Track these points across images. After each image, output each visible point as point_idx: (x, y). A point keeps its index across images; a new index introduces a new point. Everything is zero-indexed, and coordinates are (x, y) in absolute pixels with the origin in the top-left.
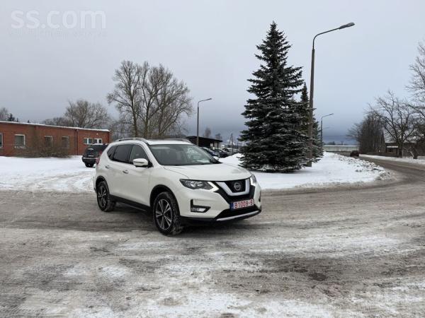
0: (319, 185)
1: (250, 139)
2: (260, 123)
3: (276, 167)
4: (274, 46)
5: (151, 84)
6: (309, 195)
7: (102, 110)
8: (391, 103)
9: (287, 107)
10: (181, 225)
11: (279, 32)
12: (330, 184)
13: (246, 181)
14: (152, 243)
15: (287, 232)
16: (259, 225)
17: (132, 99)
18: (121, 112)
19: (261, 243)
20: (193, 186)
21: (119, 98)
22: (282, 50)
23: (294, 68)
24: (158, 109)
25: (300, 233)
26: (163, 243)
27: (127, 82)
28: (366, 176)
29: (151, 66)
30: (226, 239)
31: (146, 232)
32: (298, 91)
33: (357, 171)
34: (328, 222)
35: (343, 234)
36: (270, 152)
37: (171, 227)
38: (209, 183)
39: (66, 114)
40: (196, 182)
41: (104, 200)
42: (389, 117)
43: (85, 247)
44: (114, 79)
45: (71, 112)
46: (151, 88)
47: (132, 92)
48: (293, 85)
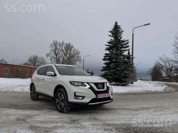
0: (138, 91)
1: (106, 70)
2: (110, 63)
3: (118, 83)
4: (116, 31)
5: (65, 50)
6: (134, 95)
7: (43, 59)
8: (165, 59)
9: (122, 57)
10: (69, 107)
11: (119, 25)
12: (143, 91)
13: (105, 84)
14: (52, 117)
15: (127, 112)
16: (112, 109)
17: (56, 56)
18: (52, 61)
19: (114, 118)
20: (76, 84)
21: (51, 55)
22: (120, 33)
23: (125, 40)
24: (67, 60)
25: (134, 112)
26: (58, 117)
27: (55, 49)
28: (159, 88)
29: (65, 43)
30: (93, 115)
31: (51, 111)
32: (127, 50)
33: (154, 86)
34: (147, 107)
35: (158, 114)
36: (115, 76)
37: (64, 108)
38: (85, 83)
39: (28, 61)
40: (78, 83)
41: (33, 95)
42: (164, 65)
43: (13, 118)
44: (49, 48)
45: (30, 60)
46: (65, 52)
47: (57, 53)
48: (125, 48)
